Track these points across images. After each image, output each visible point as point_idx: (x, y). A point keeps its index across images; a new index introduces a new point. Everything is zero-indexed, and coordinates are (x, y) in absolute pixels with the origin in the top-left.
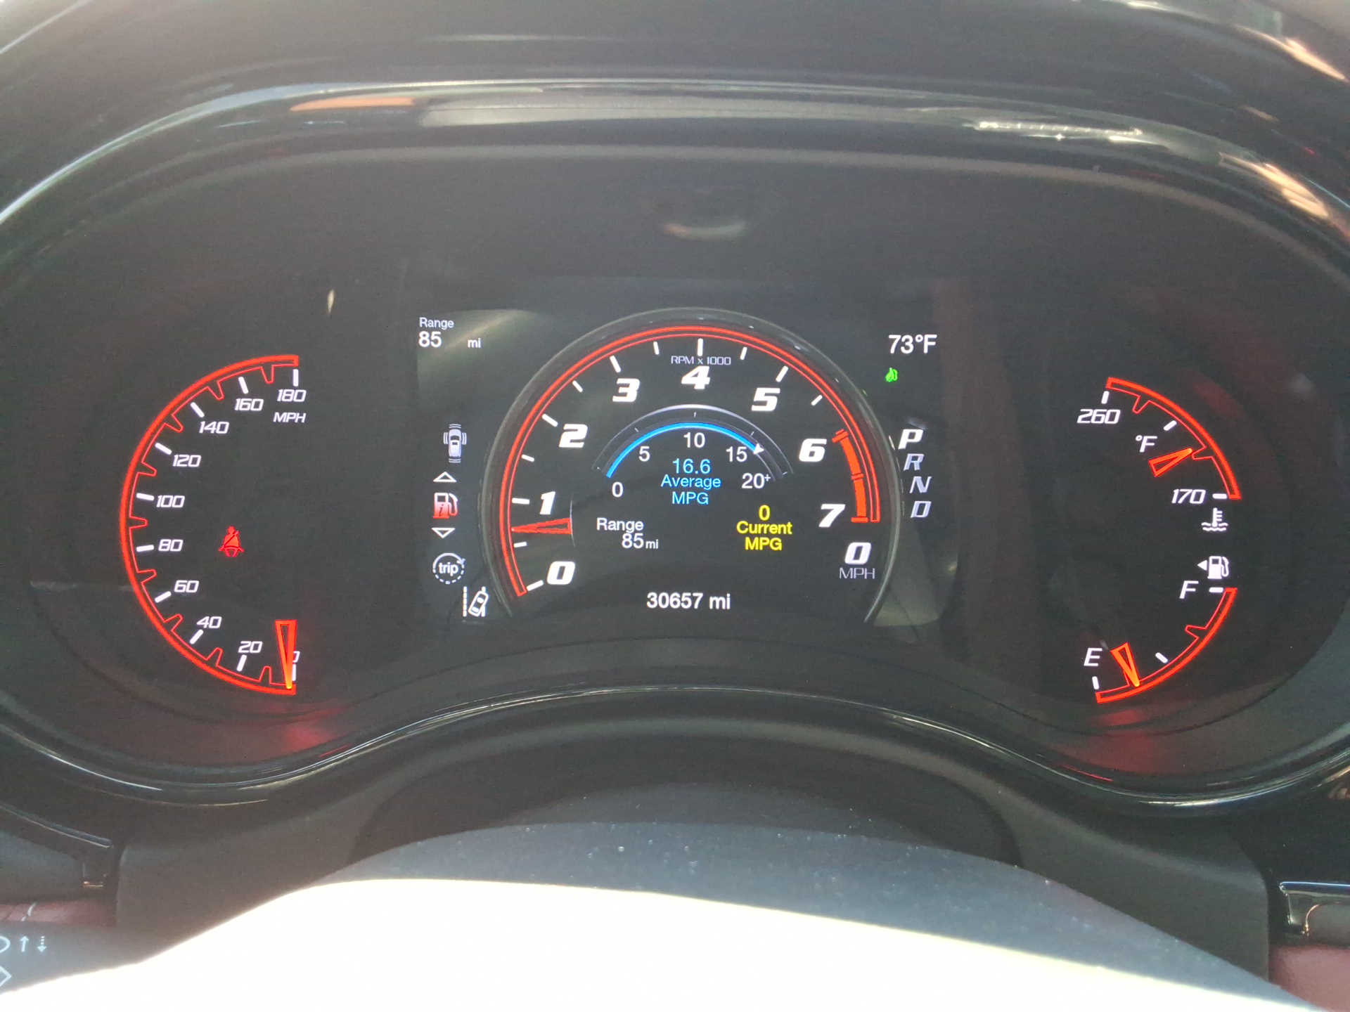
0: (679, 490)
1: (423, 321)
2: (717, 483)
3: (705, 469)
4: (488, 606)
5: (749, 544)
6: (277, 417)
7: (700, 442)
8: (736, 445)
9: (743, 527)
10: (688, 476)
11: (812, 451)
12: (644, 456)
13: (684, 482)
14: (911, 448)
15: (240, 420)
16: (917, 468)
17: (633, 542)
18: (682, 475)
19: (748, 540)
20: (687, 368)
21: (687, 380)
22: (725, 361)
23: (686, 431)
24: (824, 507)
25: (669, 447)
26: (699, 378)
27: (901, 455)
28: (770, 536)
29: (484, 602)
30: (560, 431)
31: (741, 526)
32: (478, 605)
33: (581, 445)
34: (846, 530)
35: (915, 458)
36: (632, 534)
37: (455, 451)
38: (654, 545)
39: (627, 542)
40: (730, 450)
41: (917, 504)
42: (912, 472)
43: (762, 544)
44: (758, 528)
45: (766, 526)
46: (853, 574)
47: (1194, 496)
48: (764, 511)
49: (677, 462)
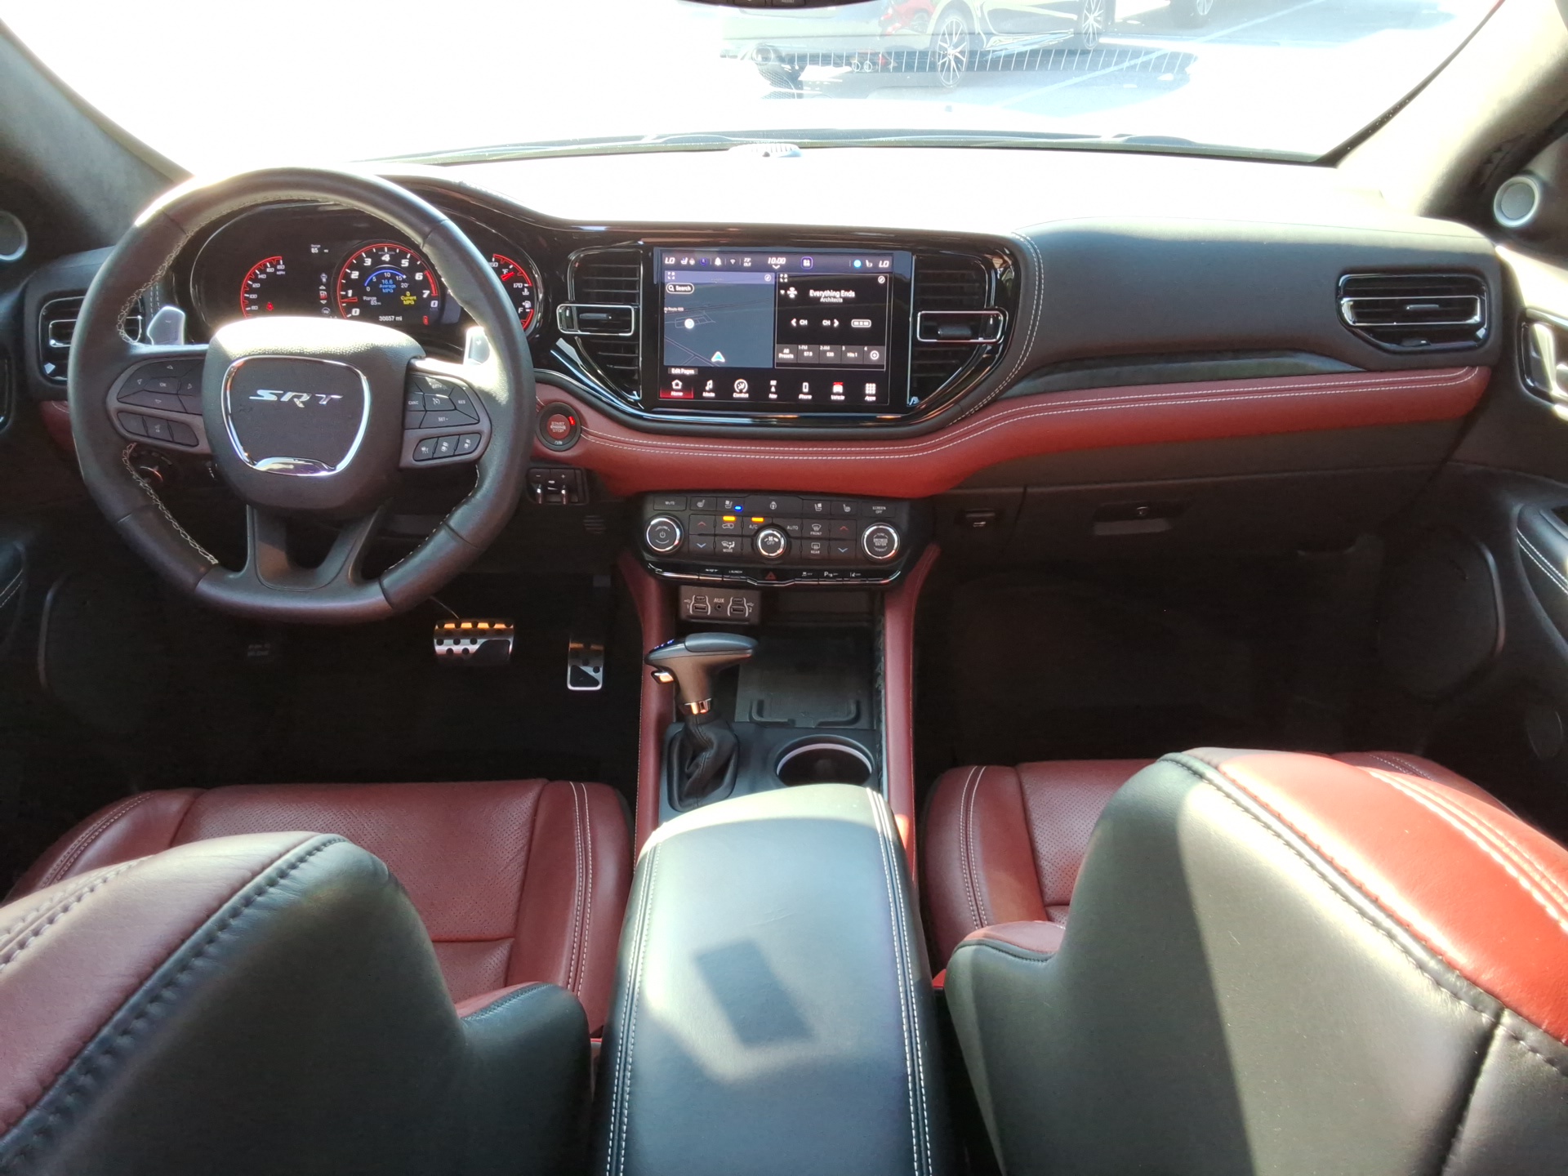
0: (385, 288)
1: (312, 246)
2: (394, 286)
3: (391, 282)
5: (405, 303)
6: (278, 273)
7: (389, 275)
8: (398, 276)
10: (387, 285)
11: (419, 276)
12: (374, 280)
15: (268, 274)
18: (385, 284)
20: (382, 255)
21: (383, 258)
22: (393, 253)
23: (385, 272)
24: (424, 292)
25: (381, 277)
26: (386, 258)
30: (351, 274)
31: (402, 298)
33: (357, 277)
34: (430, 298)
36: (374, 301)
37: (324, 280)
38: (379, 303)
39: (372, 303)
47: (520, 285)
48: (408, 293)
49: (383, 281)
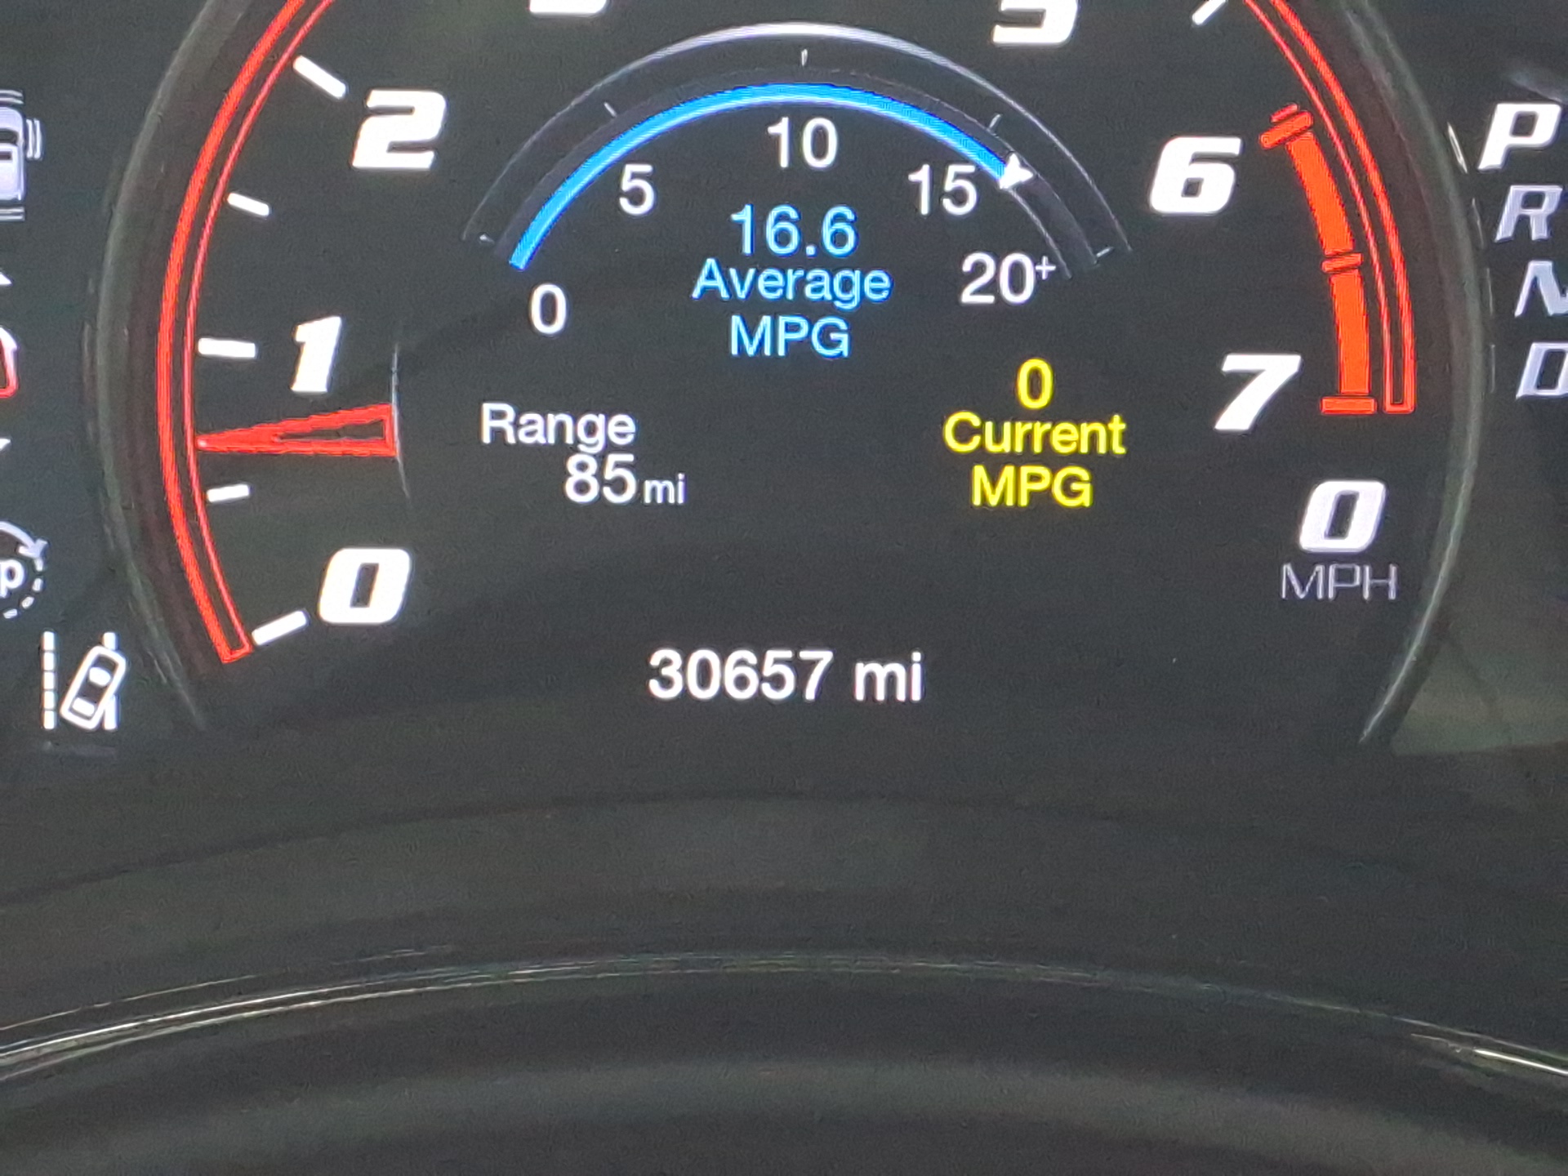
0: (753, 308)
2: (875, 285)
3: (839, 239)
4: (123, 696)
5: (982, 489)
7: (820, 150)
8: (941, 157)
9: (964, 432)
10: (782, 264)
11: (1191, 177)
12: (636, 197)
13: (771, 284)
14: (1521, 165)
16: (1538, 231)
17: (603, 482)
18: (763, 258)
19: (979, 473)
23: (772, 113)
24: (1233, 363)
27: (1491, 189)
28: (1052, 460)
29: (112, 682)
30: (355, 112)
31: (959, 430)
32: (92, 693)
33: (424, 161)
34: (1303, 440)
35: (1533, 201)
36: (599, 456)
37: (6, 179)
38: (671, 491)
39: (581, 482)
40: (922, 176)
41: (1537, 351)
42: (1522, 248)
43: (1026, 487)
44: (1013, 436)
45: (1040, 429)
46: (1327, 584)
48: (1035, 378)
49: (745, 216)
